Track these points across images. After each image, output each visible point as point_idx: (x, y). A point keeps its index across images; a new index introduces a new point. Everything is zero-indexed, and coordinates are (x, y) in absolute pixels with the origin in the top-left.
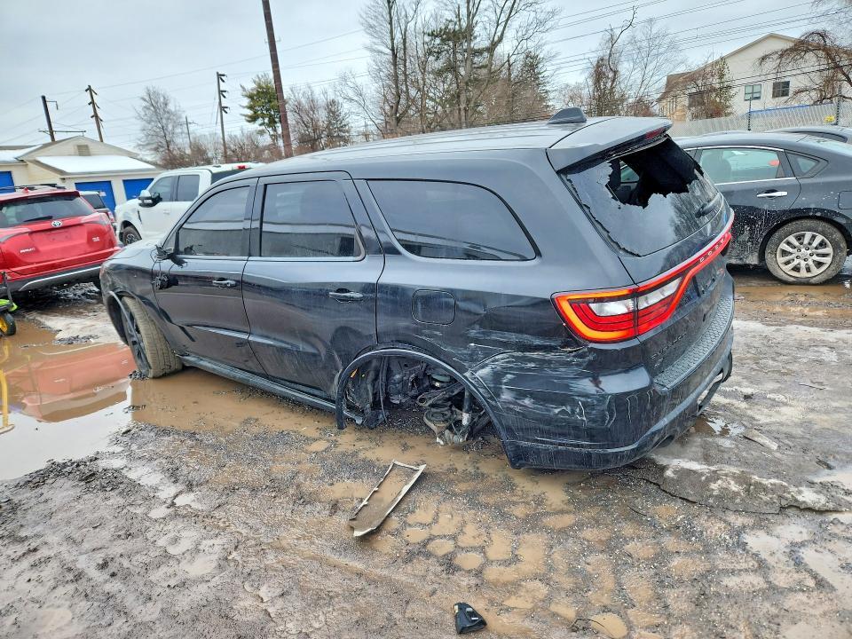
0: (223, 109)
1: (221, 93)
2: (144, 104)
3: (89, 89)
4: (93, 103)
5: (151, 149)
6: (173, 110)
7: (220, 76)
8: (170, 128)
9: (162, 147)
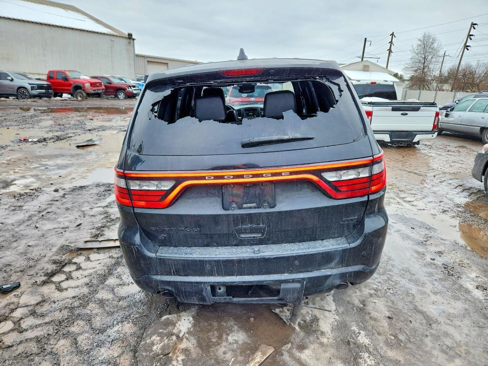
0: (466, 47)
1: (470, 36)
2: (419, 43)
3: (393, 34)
4: (391, 42)
5: (413, 71)
6: (436, 47)
7: (473, 25)
8: (430, 57)
9: (420, 70)
